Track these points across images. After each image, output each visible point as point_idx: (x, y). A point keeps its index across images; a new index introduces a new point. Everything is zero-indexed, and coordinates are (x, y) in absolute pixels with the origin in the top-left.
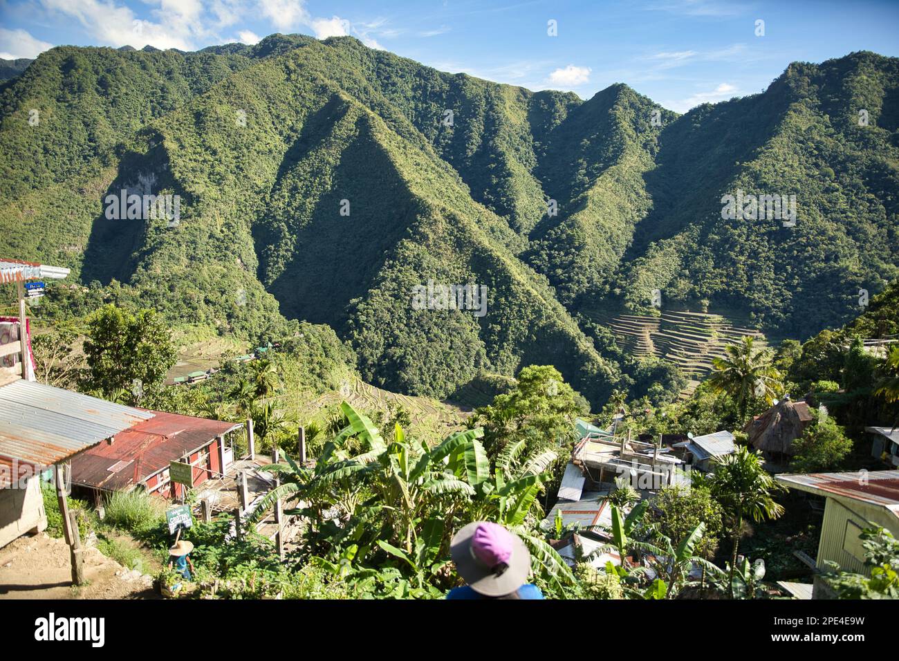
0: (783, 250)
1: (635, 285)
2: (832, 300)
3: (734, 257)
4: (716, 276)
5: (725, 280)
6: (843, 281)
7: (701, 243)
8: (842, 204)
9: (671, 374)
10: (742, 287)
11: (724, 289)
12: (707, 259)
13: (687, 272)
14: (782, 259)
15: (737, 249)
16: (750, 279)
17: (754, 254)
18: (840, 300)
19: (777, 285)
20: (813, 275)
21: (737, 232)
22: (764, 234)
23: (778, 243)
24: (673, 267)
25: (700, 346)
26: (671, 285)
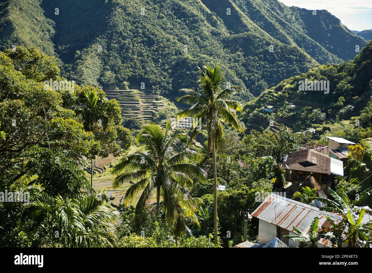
0: (154, 51)
1: (83, 77)
2: (188, 75)
3: (131, 56)
4: (126, 68)
5: (131, 70)
6: (190, 65)
7: (108, 50)
8: (169, 25)
9: (137, 123)
10: (142, 73)
11: (133, 75)
12: (116, 58)
13: (108, 67)
14: (155, 55)
15: (130, 51)
16: (144, 68)
17: (140, 54)
18: (192, 74)
19: (158, 70)
20: (173, 63)
21: (127, 42)
22: (140, 43)
23: (149, 47)
24: (98, 65)
25: (138, 107)
26: (102, 75)
